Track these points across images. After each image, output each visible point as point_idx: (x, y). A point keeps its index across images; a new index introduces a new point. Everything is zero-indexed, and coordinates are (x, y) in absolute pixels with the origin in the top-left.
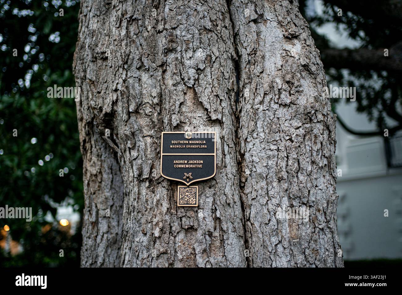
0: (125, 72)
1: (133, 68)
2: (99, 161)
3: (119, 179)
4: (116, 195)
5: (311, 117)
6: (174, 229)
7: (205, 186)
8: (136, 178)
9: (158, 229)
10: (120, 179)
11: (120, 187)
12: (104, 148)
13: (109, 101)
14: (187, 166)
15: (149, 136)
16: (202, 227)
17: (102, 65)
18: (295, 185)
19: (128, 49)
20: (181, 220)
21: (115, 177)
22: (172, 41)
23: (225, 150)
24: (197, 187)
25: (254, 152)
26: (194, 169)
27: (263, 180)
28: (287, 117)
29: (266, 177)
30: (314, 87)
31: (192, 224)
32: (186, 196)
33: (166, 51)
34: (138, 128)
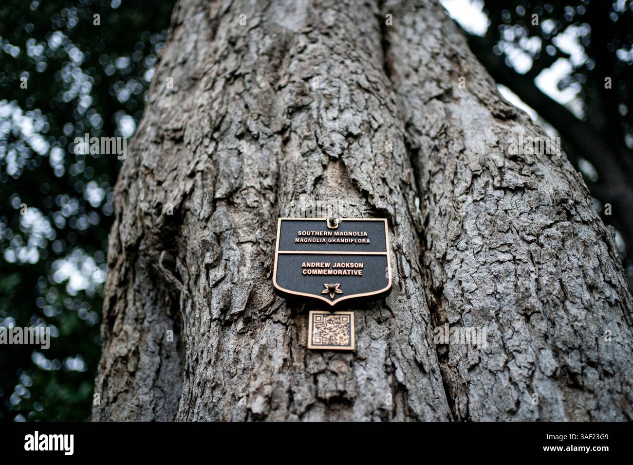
0: (213, 144)
1: (231, 136)
2: (137, 332)
3: (173, 367)
4: (161, 403)
5: (568, 209)
6: (298, 397)
7: (368, 317)
8: (216, 319)
9: (260, 399)
10: (176, 367)
11: (172, 385)
12: (152, 302)
13: (177, 193)
14: (330, 272)
15: (251, 242)
16: (364, 398)
17: (172, 149)
18: (562, 324)
19: (224, 107)
20: (316, 382)
21: (165, 362)
22: (303, 94)
23: (405, 270)
24: (352, 314)
25: (464, 275)
26: (345, 277)
27: (490, 320)
28: (522, 208)
29: (497, 315)
30: (562, 178)
31: (341, 387)
32: (327, 331)
33: (291, 110)
34: (229, 224)
